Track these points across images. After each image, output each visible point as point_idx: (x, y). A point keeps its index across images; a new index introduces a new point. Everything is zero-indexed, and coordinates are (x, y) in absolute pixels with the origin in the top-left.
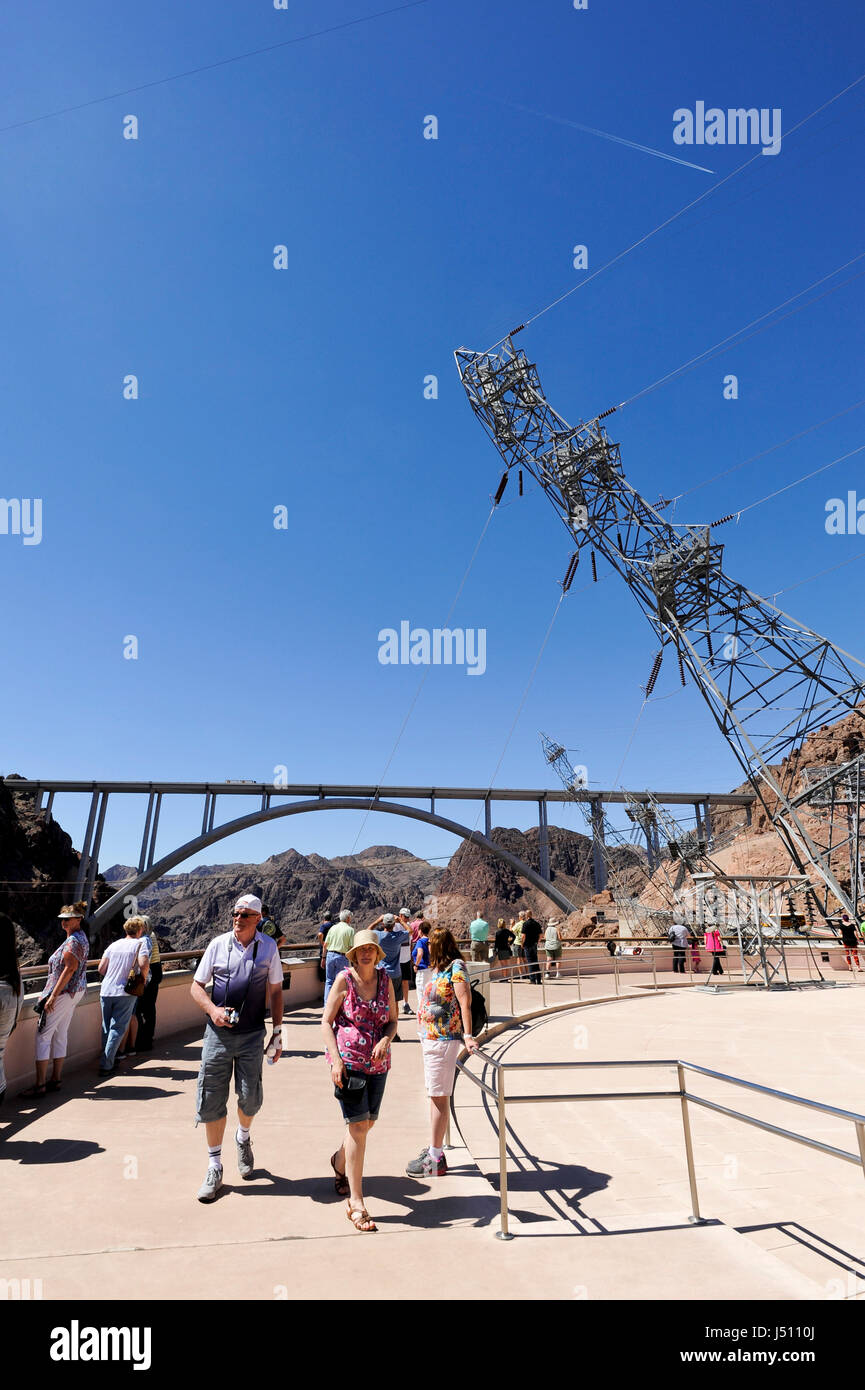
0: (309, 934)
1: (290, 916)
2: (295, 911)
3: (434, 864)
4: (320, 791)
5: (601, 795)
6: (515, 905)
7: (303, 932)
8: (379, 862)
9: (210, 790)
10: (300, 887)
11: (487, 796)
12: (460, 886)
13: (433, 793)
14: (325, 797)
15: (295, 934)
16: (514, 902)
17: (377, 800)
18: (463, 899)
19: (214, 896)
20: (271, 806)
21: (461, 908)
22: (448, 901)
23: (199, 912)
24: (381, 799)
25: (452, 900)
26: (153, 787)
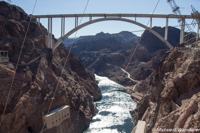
4: (105, 15)
5: (185, 16)
9: (76, 16)
11: (151, 16)
13: (136, 16)
14: (106, 17)
17: (120, 18)
20: (92, 20)
24: (121, 17)
26: (62, 16)
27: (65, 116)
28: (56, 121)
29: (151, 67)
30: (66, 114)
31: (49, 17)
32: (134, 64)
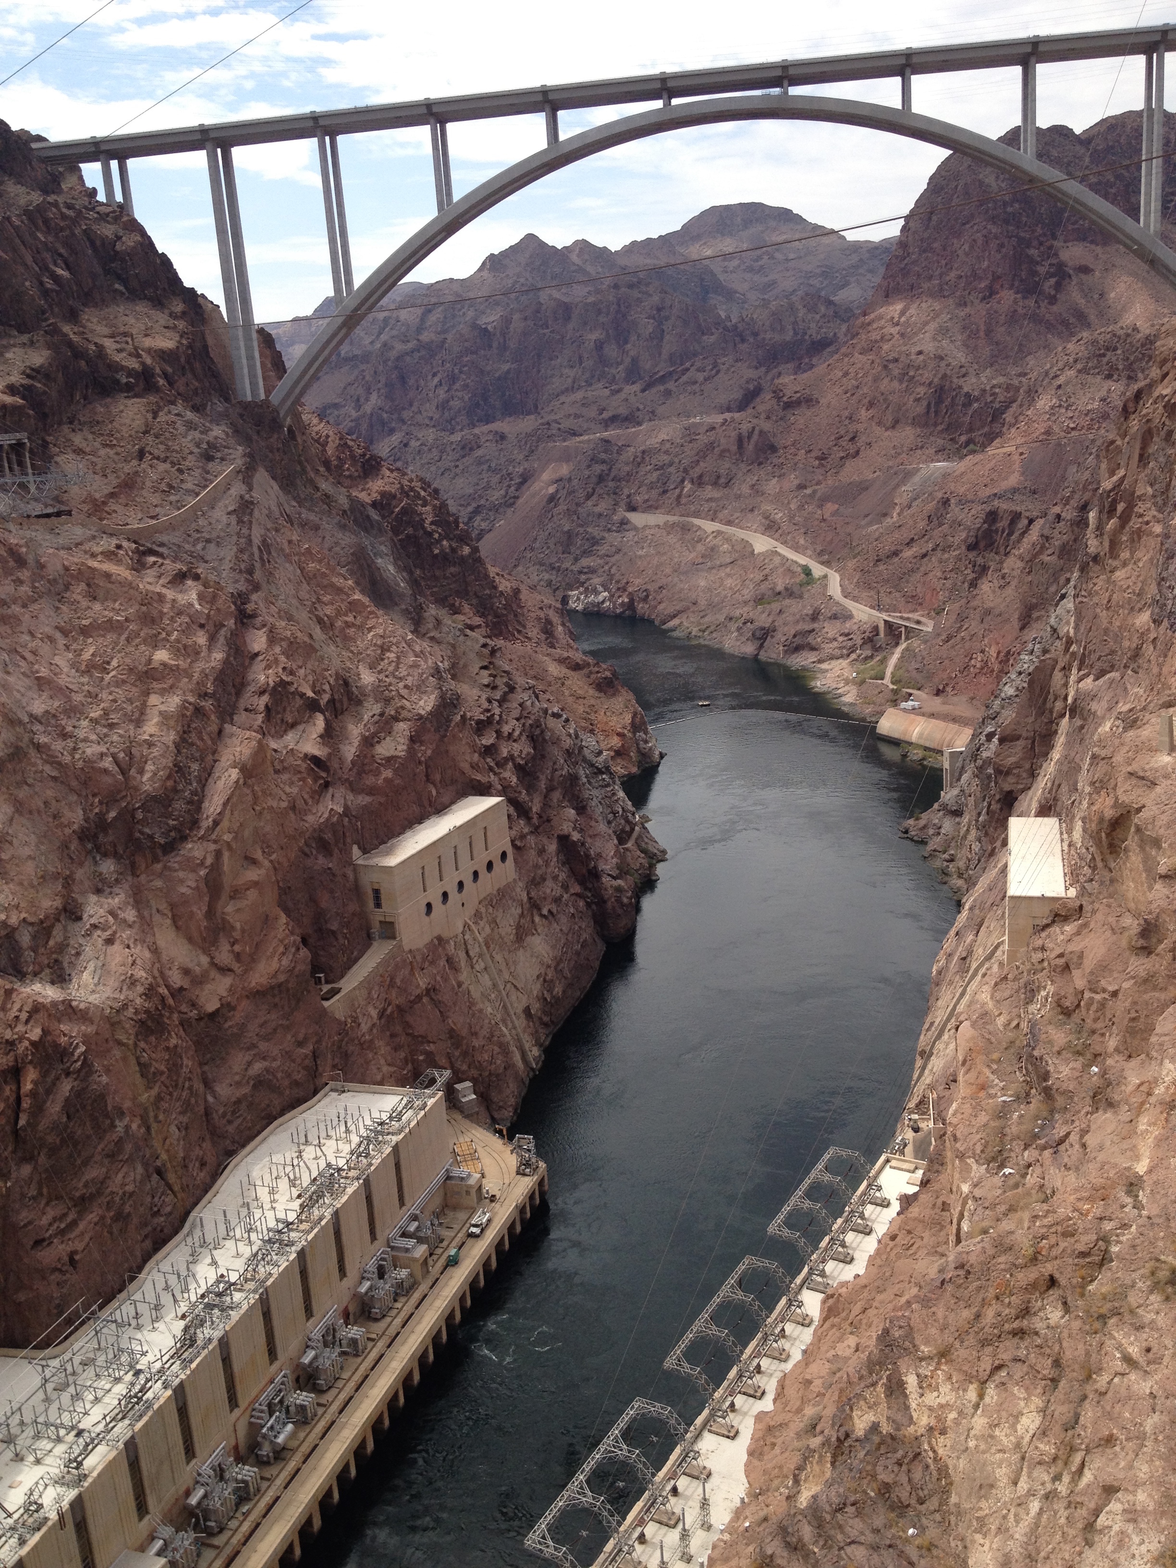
0: (605, 415)
1: (557, 384)
2: (566, 371)
3: (850, 236)
6: (1055, 308)
7: (592, 412)
8: (728, 245)
9: (436, 113)
10: (568, 319)
11: (1029, 56)
12: (930, 278)
13: (907, 63)
15: (577, 416)
16: (1053, 300)
17: (788, 93)
18: (937, 306)
19: (393, 354)
20: (562, 137)
21: (932, 326)
22: (903, 313)
23: (369, 391)
25: (912, 311)
26: (322, 122)
27: (490, 866)
28: (424, 909)
29: (1015, 490)
30: (494, 854)
31: (209, 145)
32: (863, 487)
